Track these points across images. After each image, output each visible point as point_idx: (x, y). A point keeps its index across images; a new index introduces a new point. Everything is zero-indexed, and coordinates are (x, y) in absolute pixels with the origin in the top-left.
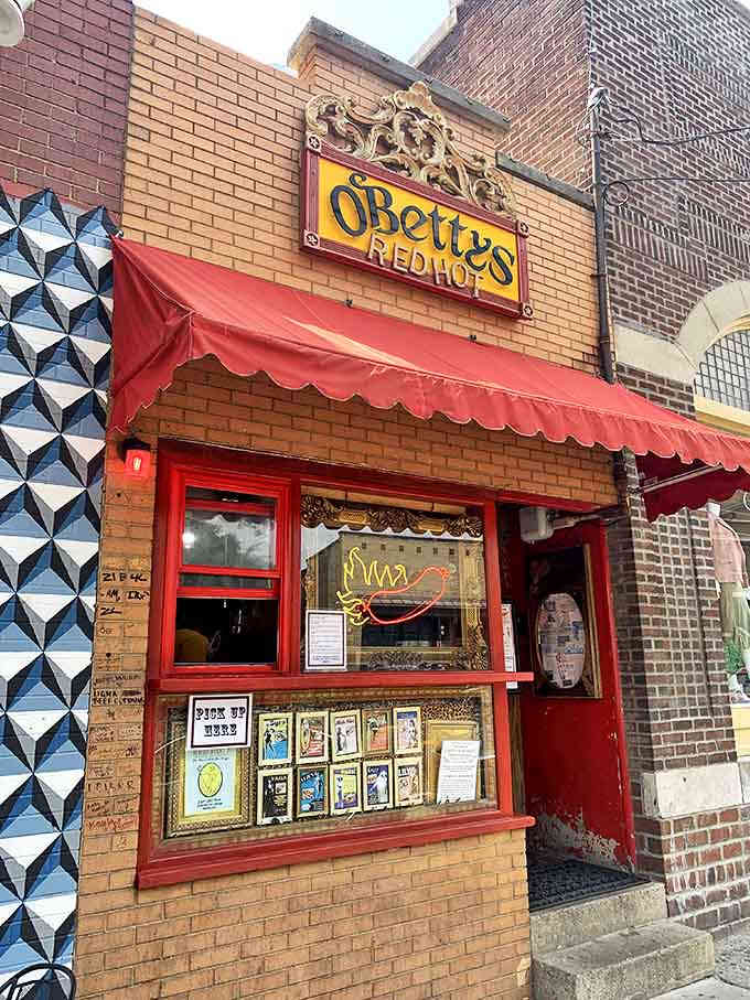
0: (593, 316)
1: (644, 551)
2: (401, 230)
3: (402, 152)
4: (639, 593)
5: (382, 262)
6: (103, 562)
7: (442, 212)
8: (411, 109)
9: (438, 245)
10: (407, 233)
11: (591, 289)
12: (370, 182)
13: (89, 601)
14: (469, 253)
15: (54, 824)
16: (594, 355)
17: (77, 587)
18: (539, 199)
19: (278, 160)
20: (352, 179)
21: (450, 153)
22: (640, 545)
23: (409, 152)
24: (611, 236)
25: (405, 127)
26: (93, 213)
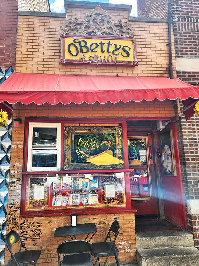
0: (167, 58)
1: (187, 130)
2: (90, 51)
3: (92, 28)
4: (184, 144)
5: (84, 61)
6: (12, 146)
7: (104, 41)
8: (96, 14)
9: (103, 52)
10: (92, 51)
11: (166, 49)
12: (80, 40)
13: (9, 155)
14: (113, 51)
15: (2, 202)
16: (167, 71)
17: (6, 152)
18: (146, 26)
19: (56, 42)
20: (74, 41)
21: (110, 23)
22: (185, 128)
23: (95, 27)
24: (176, 29)
25: (94, 20)
26: (8, 69)
